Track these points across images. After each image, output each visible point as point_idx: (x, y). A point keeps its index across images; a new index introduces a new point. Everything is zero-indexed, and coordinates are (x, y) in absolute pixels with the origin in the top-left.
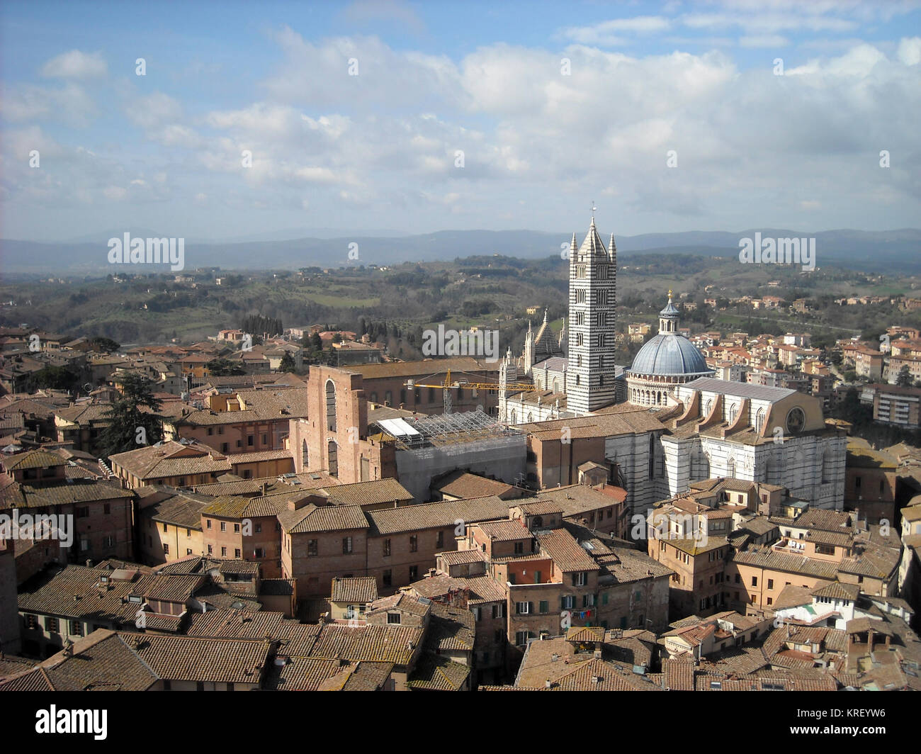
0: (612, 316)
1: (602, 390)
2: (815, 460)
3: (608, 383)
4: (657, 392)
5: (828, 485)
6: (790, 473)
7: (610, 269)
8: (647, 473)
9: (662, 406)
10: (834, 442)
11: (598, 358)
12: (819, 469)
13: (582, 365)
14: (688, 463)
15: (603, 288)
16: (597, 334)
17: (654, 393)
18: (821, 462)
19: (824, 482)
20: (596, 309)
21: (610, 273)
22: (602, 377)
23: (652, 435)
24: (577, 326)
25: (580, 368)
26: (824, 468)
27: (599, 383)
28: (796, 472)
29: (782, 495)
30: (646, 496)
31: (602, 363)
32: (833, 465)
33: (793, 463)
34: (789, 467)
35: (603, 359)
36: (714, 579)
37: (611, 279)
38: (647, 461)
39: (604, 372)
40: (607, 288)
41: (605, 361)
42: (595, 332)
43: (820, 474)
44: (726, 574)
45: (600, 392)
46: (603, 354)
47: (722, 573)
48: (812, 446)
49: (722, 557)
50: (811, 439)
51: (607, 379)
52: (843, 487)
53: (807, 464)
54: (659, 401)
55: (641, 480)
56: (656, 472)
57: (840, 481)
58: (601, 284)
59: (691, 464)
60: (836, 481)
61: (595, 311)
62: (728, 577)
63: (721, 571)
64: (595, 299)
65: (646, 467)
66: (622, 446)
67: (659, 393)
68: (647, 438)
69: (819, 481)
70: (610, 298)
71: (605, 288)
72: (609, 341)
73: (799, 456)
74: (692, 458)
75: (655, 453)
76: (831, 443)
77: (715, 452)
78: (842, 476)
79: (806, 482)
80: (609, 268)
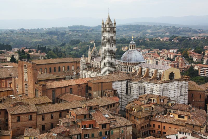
0: (115, 44)
1: (112, 67)
2: (178, 88)
3: (113, 65)
5: (182, 96)
6: (170, 92)
8: (126, 93)
9: (130, 72)
10: (184, 83)
12: (180, 91)
16: (110, 50)
17: (128, 68)
18: (180, 89)
19: (181, 95)
20: (110, 42)
21: (114, 31)
22: (112, 63)
23: (127, 81)
24: (104, 47)
25: (105, 60)
26: (181, 91)
27: (111, 65)
28: (172, 92)
29: (168, 99)
32: (184, 90)
33: (171, 89)
34: (170, 91)
35: (112, 58)
36: (146, 126)
37: (115, 33)
38: (126, 89)
39: (112, 62)
41: (113, 58)
43: (180, 93)
44: (151, 124)
46: (112, 56)
47: (149, 124)
48: (177, 84)
49: (149, 119)
50: (177, 82)
52: (187, 97)
53: (175, 90)
54: (129, 70)
55: (124, 95)
56: (129, 92)
57: (187, 95)
58: (111, 34)
59: (139, 90)
60: (185, 95)
63: (149, 123)
64: (110, 39)
65: (126, 91)
66: (118, 85)
67: (129, 68)
68: (125, 82)
69: (179, 95)
70: (114, 39)
71: (113, 35)
72: (114, 52)
73: (173, 87)
74: (139, 88)
75: (128, 86)
76: (183, 83)
77: (147, 86)
78: (187, 93)
79: (175, 95)
80: (114, 29)
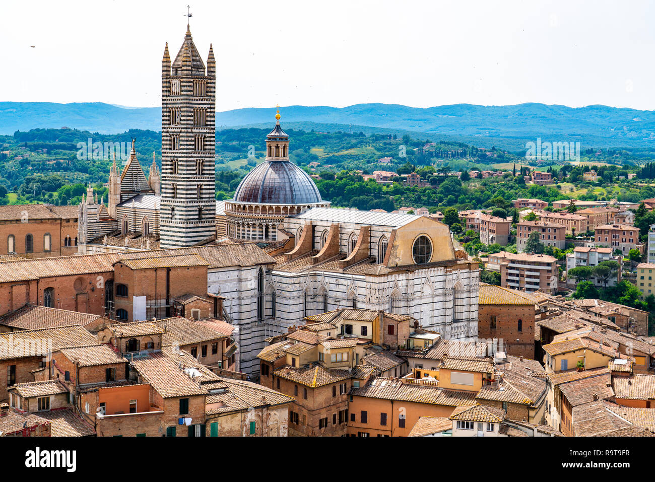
0: (212, 139)
1: (200, 225)
2: (445, 295)
3: (207, 216)
4: (264, 224)
5: (460, 324)
6: (418, 309)
7: (209, 85)
8: (255, 313)
9: (270, 241)
10: (466, 275)
11: (196, 187)
12: (450, 305)
13: (178, 196)
14: (302, 301)
15: (201, 106)
16: (195, 159)
17: (261, 226)
18: (451, 298)
19: (455, 321)
20: (194, 130)
21: (209, 89)
22: (200, 210)
23: (261, 270)
24: (171, 151)
25: (175, 200)
26: (455, 305)
27: (197, 217)
28: (424, 308)
29: (410, 326)
30: (256, 340)
31: (201, 194)
32: (465, 302)
33: (421, 298)
34: (416, 302)
35: (201, 189)
36: (337, 417)
37: (211, 96)
38: (256, 300)
39: (203, 204)
40: (206, 106)
41: (204, 191)
42: (192, 157)
43: (450, 312)
44: (351, 412)
45: (198, 227)
46: (202, 183)
47: (347, 411)
48: (442, 278)
49: (345, 392)
50: (440, 271)
51: (207, 212)
52: (477, 327)
53: (436, 299)
54: (267, 236)
55: (249, 321)
56: (267, 312)
57: (474, 320)
58: (198, 102)
59: (305, 302)
60: (469, 320)
61: (192, 132)
62: (353, 416)
63: (346, 408)
64: (192, 118)
65: (255, 306)
66: (226, 281)
67: (267, 227)
68: (254, 273)
69: (449, 319)
70: (209, 119)
71: (204, 106)
72: (208, 168)
73: (427, 290)
74: (306, 295)
75: (264, 290)
76: (461, 276)
77: (333, 287)
78: (475, 315)
79: (435, 320)
80: (207, 83)
